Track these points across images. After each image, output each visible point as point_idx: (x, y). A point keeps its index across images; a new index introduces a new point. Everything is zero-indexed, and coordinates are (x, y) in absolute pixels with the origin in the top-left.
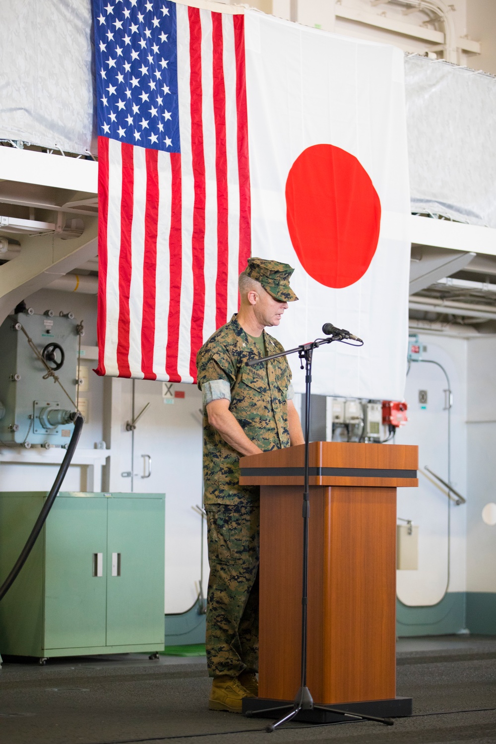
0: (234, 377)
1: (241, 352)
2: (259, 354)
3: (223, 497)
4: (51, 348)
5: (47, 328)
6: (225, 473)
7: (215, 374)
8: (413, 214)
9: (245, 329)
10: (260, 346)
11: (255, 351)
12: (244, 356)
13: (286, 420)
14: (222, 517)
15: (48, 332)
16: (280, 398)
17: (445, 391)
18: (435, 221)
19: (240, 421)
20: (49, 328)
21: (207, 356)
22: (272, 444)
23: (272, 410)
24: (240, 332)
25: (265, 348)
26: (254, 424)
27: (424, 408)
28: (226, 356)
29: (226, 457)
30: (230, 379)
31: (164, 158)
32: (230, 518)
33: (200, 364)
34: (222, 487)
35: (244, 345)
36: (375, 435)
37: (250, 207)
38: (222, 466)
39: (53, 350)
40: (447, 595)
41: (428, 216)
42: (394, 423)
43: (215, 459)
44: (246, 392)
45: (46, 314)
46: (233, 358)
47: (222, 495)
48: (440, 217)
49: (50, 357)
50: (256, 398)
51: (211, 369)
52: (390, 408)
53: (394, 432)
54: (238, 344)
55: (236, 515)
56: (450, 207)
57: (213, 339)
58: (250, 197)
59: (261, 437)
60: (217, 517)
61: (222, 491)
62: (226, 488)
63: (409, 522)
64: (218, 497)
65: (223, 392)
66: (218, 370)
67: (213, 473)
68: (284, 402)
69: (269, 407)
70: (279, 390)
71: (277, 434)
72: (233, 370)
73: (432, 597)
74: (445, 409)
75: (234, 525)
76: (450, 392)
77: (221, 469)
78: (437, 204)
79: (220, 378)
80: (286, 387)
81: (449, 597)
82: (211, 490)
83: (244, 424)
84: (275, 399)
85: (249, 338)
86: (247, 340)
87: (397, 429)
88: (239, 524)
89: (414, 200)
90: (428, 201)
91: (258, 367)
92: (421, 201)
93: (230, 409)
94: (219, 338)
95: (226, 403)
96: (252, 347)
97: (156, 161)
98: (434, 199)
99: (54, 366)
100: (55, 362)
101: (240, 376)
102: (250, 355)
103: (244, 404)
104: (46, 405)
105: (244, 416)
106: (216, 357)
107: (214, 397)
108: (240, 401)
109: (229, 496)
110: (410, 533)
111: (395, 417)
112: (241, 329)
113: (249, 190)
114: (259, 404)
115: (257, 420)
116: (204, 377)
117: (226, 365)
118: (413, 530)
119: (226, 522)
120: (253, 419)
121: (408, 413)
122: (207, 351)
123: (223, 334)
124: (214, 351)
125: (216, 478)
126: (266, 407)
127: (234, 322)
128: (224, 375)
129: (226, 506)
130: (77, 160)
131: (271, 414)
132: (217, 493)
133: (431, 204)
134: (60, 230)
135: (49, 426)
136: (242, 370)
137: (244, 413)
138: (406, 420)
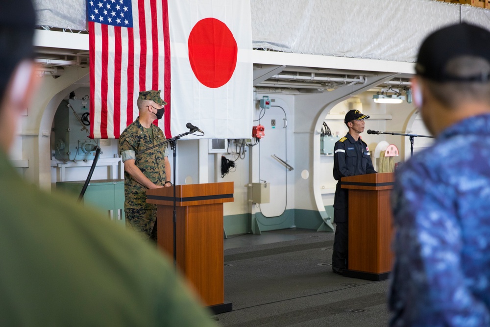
0: (137, 148)
1: (140, 136)
2: (149, 136)
3: (133, 205)
4: (86, 115)
5: (84, 105)
6: (134, 193)
7: (127, 148)
8: (254, 49)
9: (142, 125)
10: (150, 132)
11: (147, 135)
12: (141, 138)
13: (164, 167)
14: (131, 215)
15: (84, 107)
16: (161, 157)
17: (284, 119)
18: (265, 52)
19: (140, 169)
20: (85, 105)
21: (124, 138)
22: (157, 179)
23: (157, 163)
24: (140, 126)
25: (153, 133)
26: (147, 170)
27: (274, 128)
28: (132, 139)
29: (134, 186)
30: (134, 149)
31: (124, 31)
32: (135, 216)
33: (121, 142)
34: (132, 200)
35: (141, 133)
36: (249, 143)
37: (170, 52)
38: (132, 190)
39: (87, 116)
40: (285, 211)
41: (262, 49)
42: (258, 137)
43: (129, 187)
44: (142, 156)
45: (83, 99)
46: (136, 139)
47: (132, 204)
48: (268, 49)
49: (86, 119)
50: (148, 158)
51: (125, 145)
52: (256, 130)
53: (259, 141)
54: (138, 133)
55: (138, 214)
56: (273, 44)
57: (126, 130)
58: (170, 47)
59: (151, 176)
60: (129, 215)
61: (132, 202)
62: (135, 201)
63: (265, 182)
64: (131, 205)
65: (131, 156)
66: (129, 145)
67: (128, 194)
68: (163, 158)
69: (154, 161)
70: (161, 153)
71: (160, 174)
72: (136, 145)
73: (278, 212)
74: (284, 128)
75: (136, 219)
76: (286, 119)
77: (132, 192)
78: (266, 43)
79: (130, 149)
80: (164, 151)
81: (286, 212)
82: (128, 201)
83: (142, 170)
84: (158, 157)
85: (144, 129)
86: (143, 130)
87: (260, 140)
88: (139, 219)
89: (254, 42)
90: (262, 42)
91: (149, 143)
92: (258, 42)
93: (136, 164)
94: (129, 130)
95: (133, 161)
96: (146, 134)
97: (120, 32)
98: (265, 41)
99: (88, 123)
100: (88, 121)
101: (139, 148)
102: (144, 137)
103: (142, 161)
104: (84, 142)
105: (142, 167)
106: (127, 139)
107: (127, 158)
108: (140, 160)
109: (136, 204)
110: (266, 187)
111: (259, 134)
112: (140, 125)
113: (169, 43)
114: (149, 160)
115: (149, 168)
116: (122, 149)
117: (133, 143)
118: (267, 185)
119: (133, 217)
120: (147, 168)
121: (265, 132)
122: (124, 136)
123: (131, 128)
124: (127, 136)
125: (130, 196)
126: (153, 162)
127: (137, 121)
128: (132, 148)
129: (134, 209)
130: (78, 34)
131: (156, 165)
132: (130, 203)
133: (263, 43)
134: (78, 64)
135: (86, 151)
136: (140, 145)
137: (142, 165)
138: (264, 135)
